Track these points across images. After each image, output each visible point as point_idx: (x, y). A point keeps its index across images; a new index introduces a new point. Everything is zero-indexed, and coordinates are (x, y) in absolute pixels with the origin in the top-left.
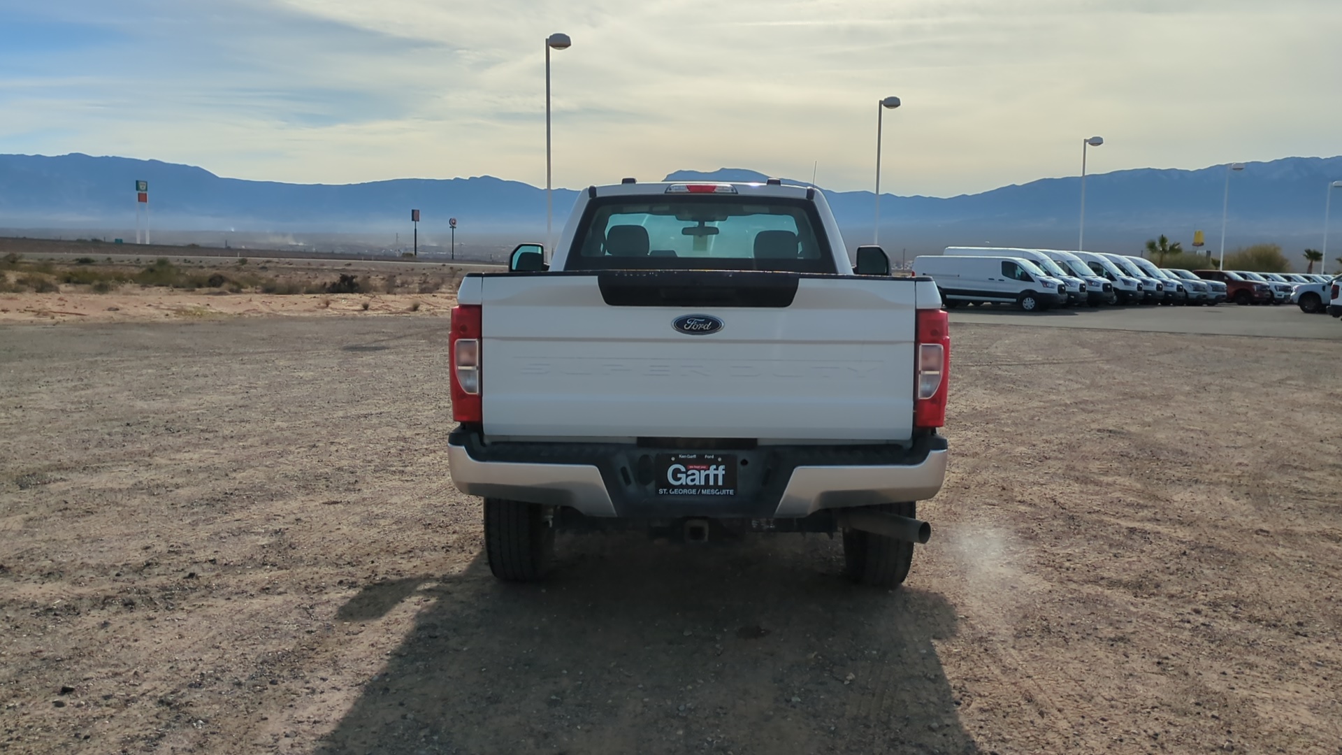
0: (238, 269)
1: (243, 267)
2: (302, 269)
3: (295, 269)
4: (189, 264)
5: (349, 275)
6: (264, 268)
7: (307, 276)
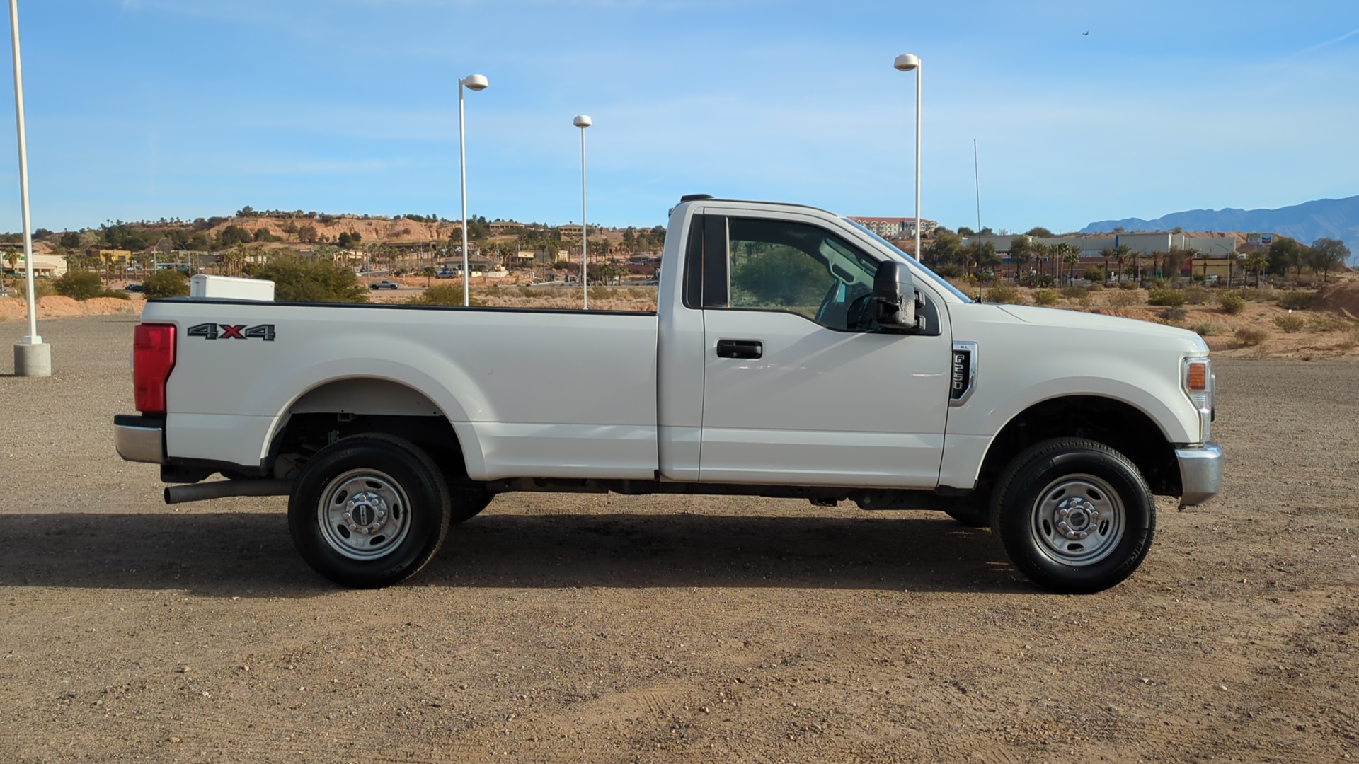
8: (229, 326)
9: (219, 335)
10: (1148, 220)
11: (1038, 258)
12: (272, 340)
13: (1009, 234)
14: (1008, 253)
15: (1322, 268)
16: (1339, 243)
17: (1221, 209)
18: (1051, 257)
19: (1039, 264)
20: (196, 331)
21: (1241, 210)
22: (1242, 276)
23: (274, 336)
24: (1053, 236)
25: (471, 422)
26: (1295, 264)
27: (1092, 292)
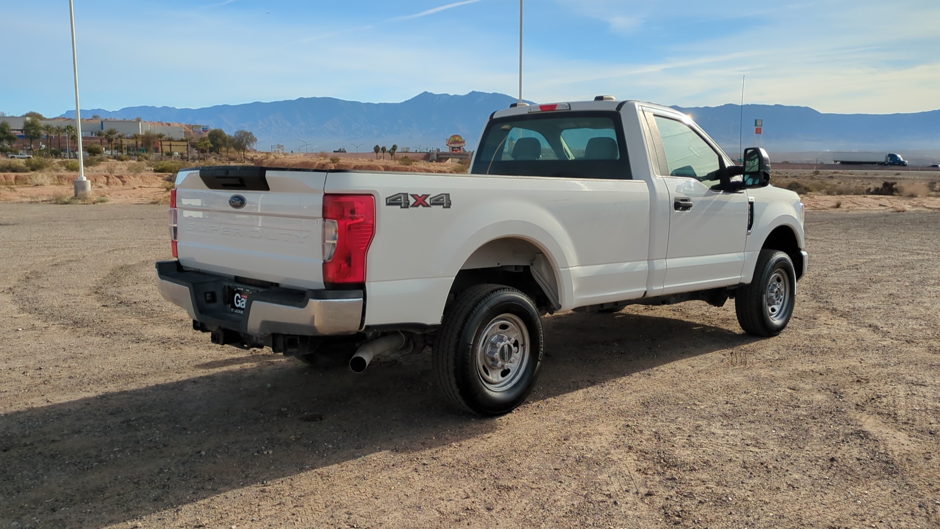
0: (812, 178)
1: (815, 177)
2: (860, 178)
3: (854, 178)
4: (778, 175)
5: (890, 181)
6: (831, 177)
7: (862, 183)
8: (417, 195)
9: (411, 204)
10: (110, 111)
11: (48, 136)
12: (449, 207)
13: (7, 115)
14: (22, 131)
15: (241, 150)
16: (250, 133)
17: (161, 107)
18: (57, 135)
19: (48, 140)
20: (393, 201)
21: (174, 108)
22: (195, 153)
23: (450, 204)
24: (45, 119)
25: (569, 267)
26: (225, 146)
27: (102, 162)
